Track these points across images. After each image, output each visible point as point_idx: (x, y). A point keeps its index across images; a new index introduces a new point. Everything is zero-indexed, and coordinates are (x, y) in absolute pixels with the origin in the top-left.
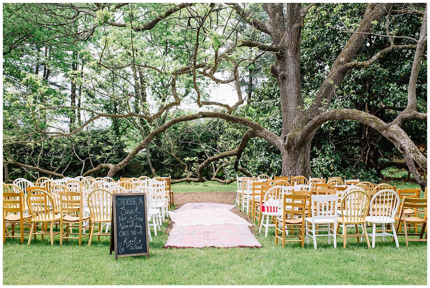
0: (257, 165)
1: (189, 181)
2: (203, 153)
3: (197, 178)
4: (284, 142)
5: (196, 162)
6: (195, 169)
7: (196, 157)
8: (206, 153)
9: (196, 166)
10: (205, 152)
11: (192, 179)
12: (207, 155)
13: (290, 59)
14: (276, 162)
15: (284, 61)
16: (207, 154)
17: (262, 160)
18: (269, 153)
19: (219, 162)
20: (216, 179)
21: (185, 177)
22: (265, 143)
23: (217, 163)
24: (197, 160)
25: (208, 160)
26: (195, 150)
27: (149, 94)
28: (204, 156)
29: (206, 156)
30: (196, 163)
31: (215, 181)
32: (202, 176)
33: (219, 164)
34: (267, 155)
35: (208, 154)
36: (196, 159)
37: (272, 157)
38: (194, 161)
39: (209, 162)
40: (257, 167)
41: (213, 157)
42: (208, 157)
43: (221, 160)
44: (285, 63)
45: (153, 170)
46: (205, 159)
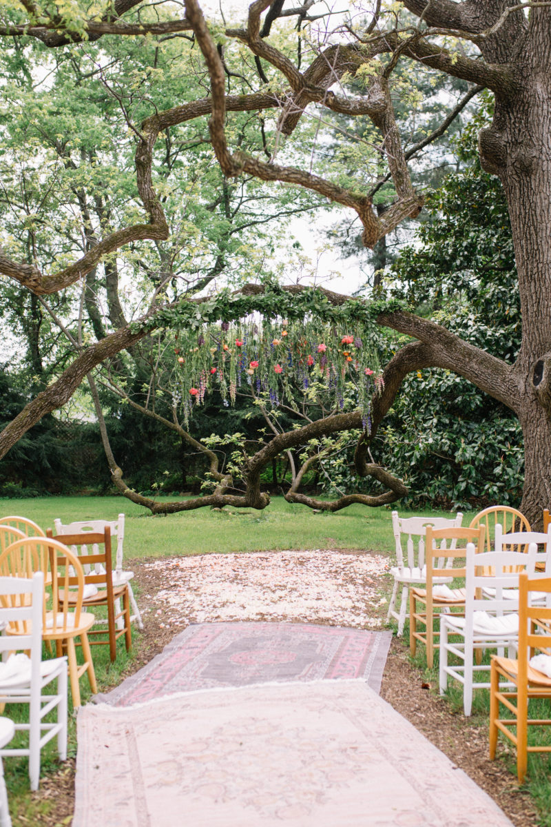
0: (417, 454)
1: (220, 505)
2: (259, 421)
3: (242, 494)
4: (536, 382)
5: (240, 448)
6: (236, 469)
7: (238, 435)
8: (270, 422)
9: (239, 460)
10: (268, 419)
11: (228, 497)
12: (274, 428)
13: (545, 107)
14: (473, 445)
15: (526, 113)
16: (271, 425)
17: (431, 441)
18: (450, 420)
19: (308, 448)
20: (298, 496)
21: (209, 491)
22: (439, 391)
23: (303, 451)
24: (241, 444)
25: (274, 442)
26: (237, 413)
27: (127, 273)
28: (263, 430)
29: (269, 430)
30: (241, 451)
31: (296, 501)
32: (259, 490)
33: (308, 452)
34: (445, 425)
35: (276, 425)
36: (239, 440)
37: (460, 430)
38: (231, 447)
39: (280, 447)
40: (417, 460)
41: (289, 433)
42: (276, 431)
43: (314, 441)
44: (527, 122)
45: (117, 472)
46: (267, 439)
